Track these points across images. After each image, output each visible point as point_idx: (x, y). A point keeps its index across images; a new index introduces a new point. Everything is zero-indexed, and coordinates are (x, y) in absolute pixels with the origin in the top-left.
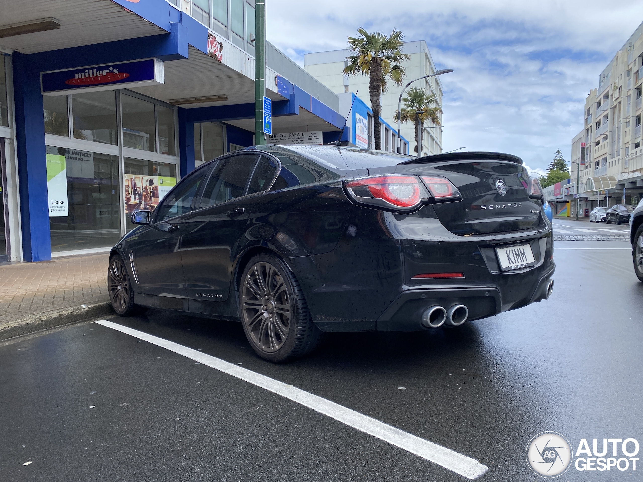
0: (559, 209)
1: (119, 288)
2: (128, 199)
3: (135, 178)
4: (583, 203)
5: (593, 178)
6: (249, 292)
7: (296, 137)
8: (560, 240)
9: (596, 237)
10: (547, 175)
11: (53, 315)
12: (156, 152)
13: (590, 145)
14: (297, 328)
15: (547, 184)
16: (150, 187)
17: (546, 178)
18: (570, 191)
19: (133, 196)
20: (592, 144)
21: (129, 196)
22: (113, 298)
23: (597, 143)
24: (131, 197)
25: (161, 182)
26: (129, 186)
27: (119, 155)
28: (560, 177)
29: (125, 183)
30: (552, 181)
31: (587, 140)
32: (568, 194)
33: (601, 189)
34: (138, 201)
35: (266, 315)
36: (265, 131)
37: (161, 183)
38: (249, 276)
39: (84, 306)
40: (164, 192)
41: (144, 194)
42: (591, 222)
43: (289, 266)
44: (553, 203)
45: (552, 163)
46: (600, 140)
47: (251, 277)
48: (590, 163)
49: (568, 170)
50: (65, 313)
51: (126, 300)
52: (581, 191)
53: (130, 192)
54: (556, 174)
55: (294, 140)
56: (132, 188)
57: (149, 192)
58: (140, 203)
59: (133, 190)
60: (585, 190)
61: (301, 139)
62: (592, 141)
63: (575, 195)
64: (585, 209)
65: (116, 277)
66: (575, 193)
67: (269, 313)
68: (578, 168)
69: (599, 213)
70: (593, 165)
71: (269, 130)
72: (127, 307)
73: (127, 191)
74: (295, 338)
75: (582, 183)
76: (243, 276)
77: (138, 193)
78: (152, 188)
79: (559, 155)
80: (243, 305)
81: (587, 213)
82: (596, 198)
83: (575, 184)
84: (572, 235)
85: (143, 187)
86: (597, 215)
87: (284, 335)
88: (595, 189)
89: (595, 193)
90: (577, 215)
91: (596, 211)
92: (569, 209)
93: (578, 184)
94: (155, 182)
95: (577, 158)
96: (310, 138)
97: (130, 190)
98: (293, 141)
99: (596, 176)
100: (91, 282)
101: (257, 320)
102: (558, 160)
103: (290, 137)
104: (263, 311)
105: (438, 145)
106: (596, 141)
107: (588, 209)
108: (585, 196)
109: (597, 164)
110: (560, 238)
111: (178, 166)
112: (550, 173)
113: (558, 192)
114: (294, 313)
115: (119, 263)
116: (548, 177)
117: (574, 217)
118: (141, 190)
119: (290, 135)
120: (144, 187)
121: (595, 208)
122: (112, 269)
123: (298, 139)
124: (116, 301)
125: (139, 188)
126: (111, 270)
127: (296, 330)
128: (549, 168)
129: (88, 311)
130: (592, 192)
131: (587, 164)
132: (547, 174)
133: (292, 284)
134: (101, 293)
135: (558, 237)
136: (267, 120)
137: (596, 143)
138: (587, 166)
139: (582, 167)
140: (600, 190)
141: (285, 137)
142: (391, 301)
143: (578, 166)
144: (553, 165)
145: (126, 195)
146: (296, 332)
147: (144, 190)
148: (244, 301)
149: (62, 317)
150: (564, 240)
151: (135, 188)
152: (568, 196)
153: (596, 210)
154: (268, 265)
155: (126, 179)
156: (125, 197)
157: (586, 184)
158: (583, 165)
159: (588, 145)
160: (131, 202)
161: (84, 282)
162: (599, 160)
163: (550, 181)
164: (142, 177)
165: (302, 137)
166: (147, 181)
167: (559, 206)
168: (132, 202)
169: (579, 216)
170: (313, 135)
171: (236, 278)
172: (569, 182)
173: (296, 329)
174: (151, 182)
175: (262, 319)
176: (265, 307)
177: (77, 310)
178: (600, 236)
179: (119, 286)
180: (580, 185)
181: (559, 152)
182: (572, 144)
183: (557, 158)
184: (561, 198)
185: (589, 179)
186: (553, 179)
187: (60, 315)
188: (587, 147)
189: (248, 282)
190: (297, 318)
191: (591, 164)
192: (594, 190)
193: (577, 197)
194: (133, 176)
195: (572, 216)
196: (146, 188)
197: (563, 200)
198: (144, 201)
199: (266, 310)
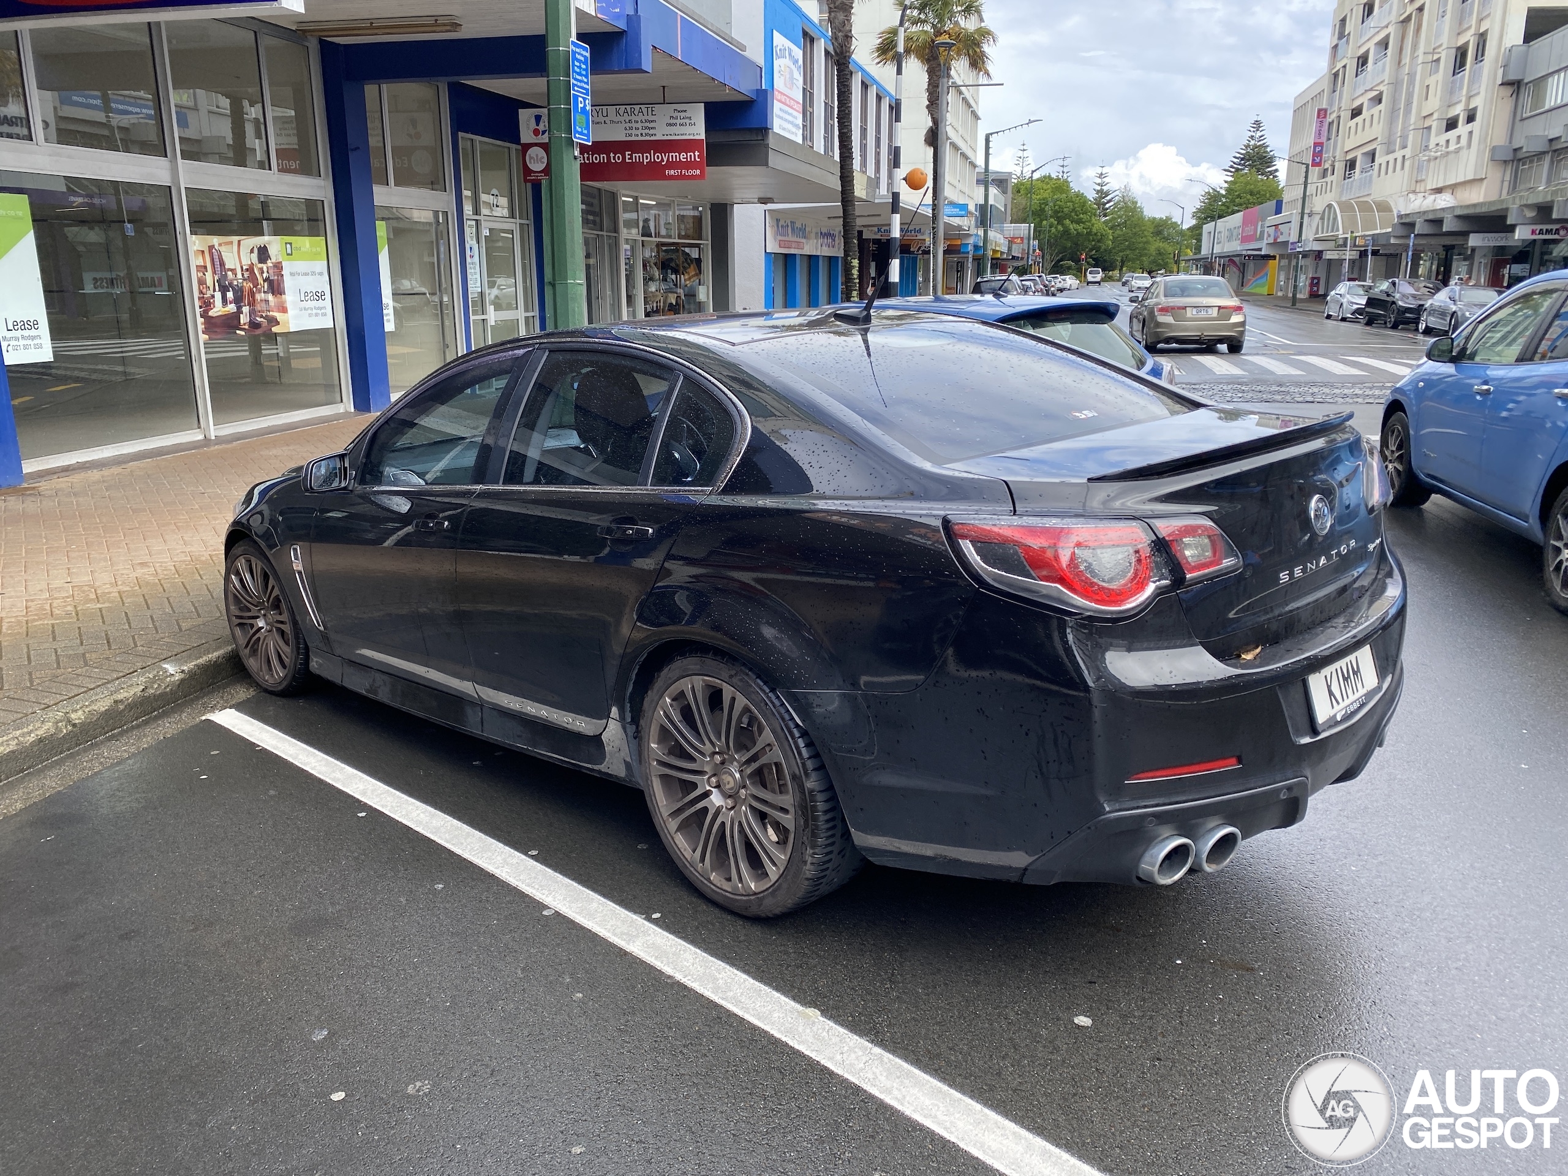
0: (1249, 276)
1: (261, 623)
2: (207, 304)
3: (220, 245)
4: (1308, 262)
5: (1339, 203)
6: (665, 734)
7: (633, 118)
8: (1278, 397)
9: (1360, 392)
10: (1226, 185)
11: (98, 704)
12: (270, 169)
13: (1339, 117)
14: (812, 858)
15: (1223, 208)
16: (260, 265)
17: (1223, 192)
18: (1282, 234)
19: (218, 295)
20: (1342, 114)
21: (208, 295)
22: (246, 646)
23: (1356, 113)
24: (213, 296)
25: (289, 251)
26: (205, 267)
27: (173, 182)
28: (1255, 190)
29: (196, 261)
30: (1237, 200)
31: (1331, 102)
32: (1275, 239)
33: (1357, 234)
34: (232, 308)
35: (716, 799)
36: (575, 137)
37: (288, 254)
38: (668, 700)
39: (171, 668)
40: (296, 276)
41: (248, 285)
42: (1329, 317)
43: (794, 710)
44: (1236, 259)
45: (1238, 155)
46: (1362, 105)
47: (674, 703)
48: (1334, 162)
49: (1277, 174)
50: (126, 694)
51: (287, 660)
52: (1309, 234)
53: (210, 282)
54: (1247, 183)
55: (630, 125)
56: (214, 273)
57: (260, 281)
58: (239, 311)
59: (216, 278)
60: (1317, 233)
61: (647, 124)
62: (1343, 105)
63: (1292, 243)
64: (1313, 279)
65: (252, 598)
66: (1293, 238)
67: (726, 796)
68: (1306, 177)
69: (1348, 296)
70: (1340, 167)
71: (586, 132)
72: (290, 676)
73: (202, 282)
74: (807, 879)
75: (1310, 215)
76: (651, 695)
77: (231, 284)
78: (265, 269)
79: (1259, 134)
80: (650, 764)
81: (1315, 289)
82: (1341, 253)
83: (1294, 216)
84: (1306, 383)
85: (242, 268)
86: (1344, 301)
87: (774, 864)
88: (1341, 232)
89: (1341, 242)
90: (1294, 295)
91: (1342, 292)
92: (1275, 277)
93: (1302, 218)
94: (273, 251)
95: (1304, 149)
96: (673, 121)
97: (209, 278)
98: (626, 129)
99: (1344, 199)
100: (159, 571)
101: (693, 810)
102: (1256, 147)
103: (619, 118)
104: (708, 788)
105: (970, 106)
106: (1354, 106)
107: (1318, 279)
108: (1317, 247)
109: (1351, 165)
110: (1279, 392)
111: (330, 204)
112: (1231, 179)
113: (1249, 230)
114: (806, 821)
115: (258, 565)
116: (1228, 190)
117: (1285, 297)
118: (239, 276)
119: (617, 112)
120: (244, 268)
121: (1341, 285)
122: (238, 574)
123: (639, 125)
124: (254, 652)
125: (231, 270)
126: (233, 577)
127: (809, 862)
128: (1232, 167)
129: (182, 681)
130: (1335, 239)
131: (1327, 166)
132: (1226, 182)
133: (800, 753)
134: (199, 616)
135: (1275, 388)
136: (581, 105)
137: (1353, 110)
138: (1326, 170)
139: (1315, 172)
140: (1354, 235)
141: (605, 119)
142: (1069, 832)
143: (1307, 172)
144: (1242, 159)
145: (201, 292)
146: (808, 866)
147: (246, 275)
148: (652, 756)
149: (122, 707)
150: (1288, 398)
151: (221, 271)
152: (1275, 244)
153: (1342, 288)
154: (728, 691)
155: (195, 248)
156: (199, 298)
157: (1322, 218)
158: (1317, 168)
159: (1334, 116)
160: (215, 310)
161: (140, 572)
162: (1356, 157)
163: (1232, 201)
164: (239, 242)
165: (651, 118)
166: (252, 251)
167: (1251, 265)
168: (218, 309)
169: (1298, 296)
170: (679, 114)
171: (631, 694)
172: (1278, 211)
173: (810, 860)
174: (263, 253)
175: (705, 810)
176: (714, 780)
177: (153, 681)
178: (1371, 388)
179: (258, 617)
180: (1306, 216)
181: (1257, 125)
182: (1295, 111)
183: (1252, 142)
184: (1260, 249)
185: (1330, 206)
186: (1239, 196)
187: (116, 702)
188: (1331, 120)
189: (665, 712)
190: (814, 835)
191: (1337, 164)
192: (1340, 234)
193: (1298, 250)
194: (215, 240)
195: (1280, 294)
196: (250, 269)
197: (1263, 253)
198: (249, 304)
199: (718, 787)
